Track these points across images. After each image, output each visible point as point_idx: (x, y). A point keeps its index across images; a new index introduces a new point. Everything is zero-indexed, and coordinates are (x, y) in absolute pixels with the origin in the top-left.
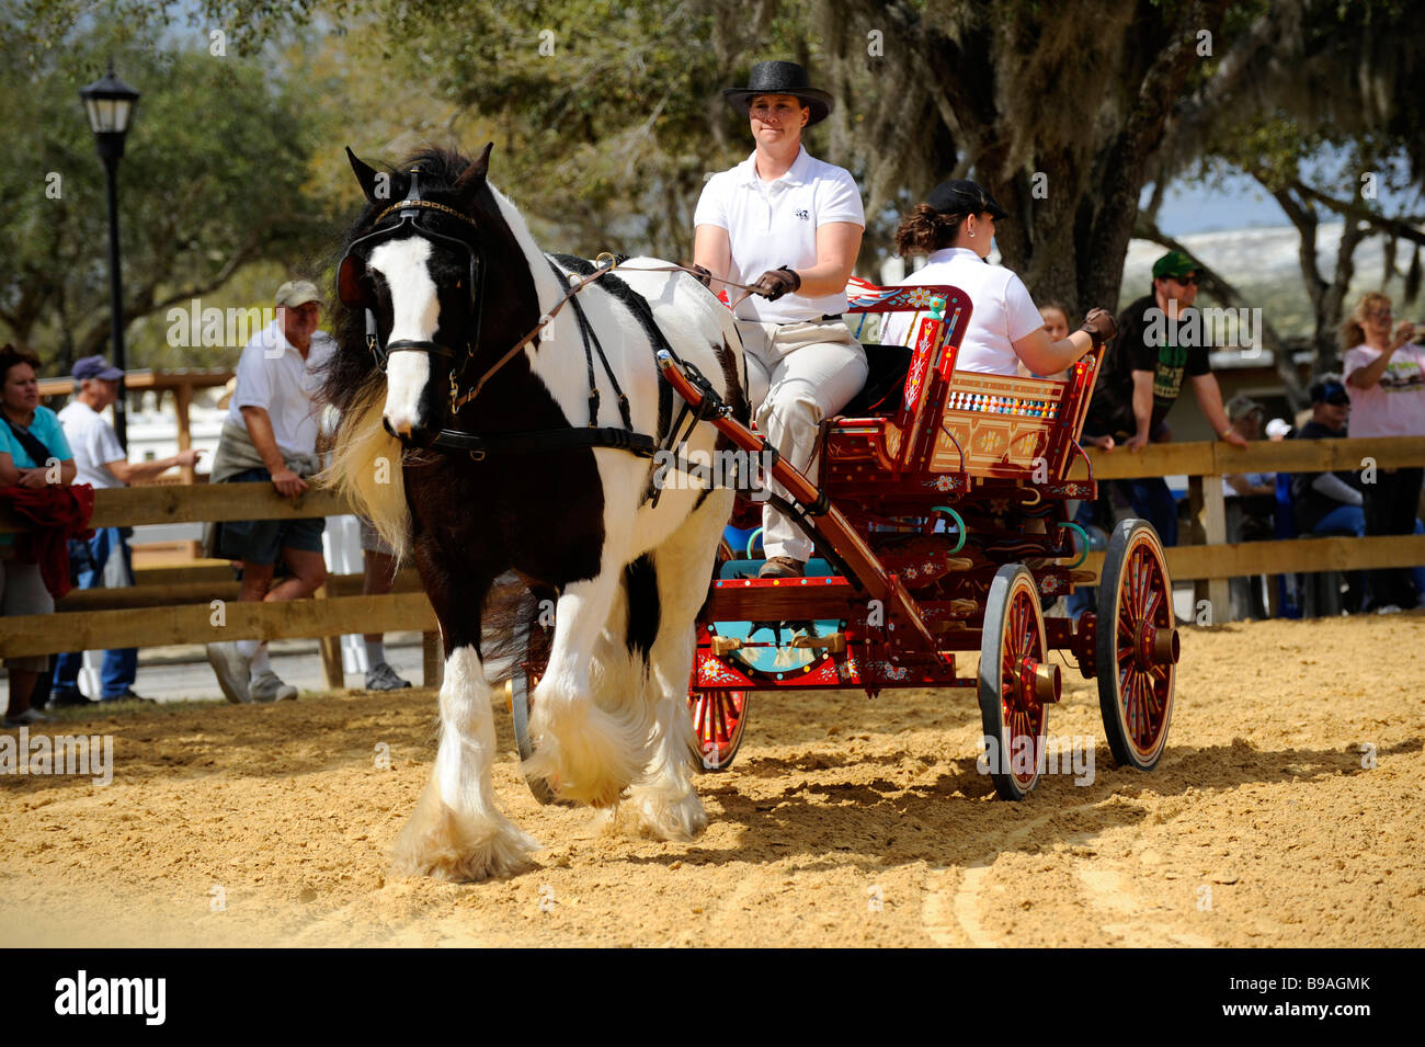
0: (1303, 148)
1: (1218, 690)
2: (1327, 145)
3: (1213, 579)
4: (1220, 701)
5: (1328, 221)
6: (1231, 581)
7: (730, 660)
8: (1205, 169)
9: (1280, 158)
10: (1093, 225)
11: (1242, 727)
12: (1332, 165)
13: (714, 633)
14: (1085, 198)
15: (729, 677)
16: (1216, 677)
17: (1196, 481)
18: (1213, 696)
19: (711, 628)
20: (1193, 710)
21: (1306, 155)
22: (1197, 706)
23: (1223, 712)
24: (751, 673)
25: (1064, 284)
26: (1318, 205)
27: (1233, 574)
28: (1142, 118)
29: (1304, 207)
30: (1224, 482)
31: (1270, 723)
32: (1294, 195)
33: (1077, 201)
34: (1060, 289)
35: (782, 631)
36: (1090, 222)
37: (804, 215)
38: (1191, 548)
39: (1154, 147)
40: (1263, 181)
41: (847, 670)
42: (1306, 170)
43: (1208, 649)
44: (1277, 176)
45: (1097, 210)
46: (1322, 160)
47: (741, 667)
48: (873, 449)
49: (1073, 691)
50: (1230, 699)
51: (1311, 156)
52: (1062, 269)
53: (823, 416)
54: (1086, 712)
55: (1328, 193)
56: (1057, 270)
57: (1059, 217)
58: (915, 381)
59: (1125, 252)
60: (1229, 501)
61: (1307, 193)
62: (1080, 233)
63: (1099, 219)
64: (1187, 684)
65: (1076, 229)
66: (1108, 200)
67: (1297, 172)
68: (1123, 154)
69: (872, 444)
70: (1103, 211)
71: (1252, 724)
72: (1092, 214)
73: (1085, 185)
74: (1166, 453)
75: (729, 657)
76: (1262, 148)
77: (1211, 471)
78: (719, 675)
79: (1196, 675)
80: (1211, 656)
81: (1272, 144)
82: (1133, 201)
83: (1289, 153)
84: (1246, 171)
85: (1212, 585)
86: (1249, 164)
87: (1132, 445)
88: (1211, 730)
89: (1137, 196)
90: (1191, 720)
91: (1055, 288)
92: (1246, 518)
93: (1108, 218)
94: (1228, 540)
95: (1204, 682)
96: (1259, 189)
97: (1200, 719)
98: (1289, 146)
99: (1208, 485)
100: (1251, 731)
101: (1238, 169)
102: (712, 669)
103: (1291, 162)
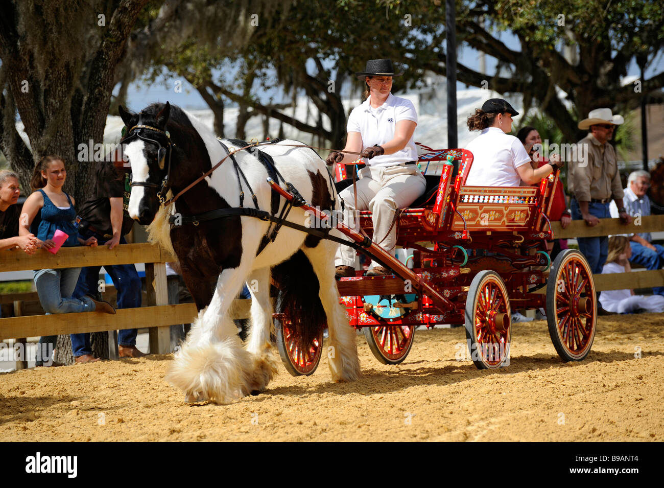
0: (213, 62)
1: (162, 396)
2: (226, 60)
3: (160, 327)
4: (162, 403)
5: (230, 106)
6: (172, 328)
7: (371, 313)
8: (155, 74)
9: (200, 68)
10: (83, 107)
11: (174, 419)
12: (230, 73)
13: (364, 302)
14: (77, 90)
15: (370, 321)
16: (161, 388)
17: (149, 266)
18: (158, 400)
19: (363, 300)
20: (145, 409)
21: (215, 66)
22: (148, 407)
23: (163, 410)
24: (379, 319)
25: (66, 144)
26: (224, 97)
27: (172, 323)
28: (111, 43)
29: (216, 98)
30: (167, 266)
31: (191, 416)
32: (210, 91)
33: (73, 93)
34: (63, 148)
35: (392, 301)
36: (81, 106)
37: (391, 120)
38: (147, 308)
39: (119, 60)
40: (191, 82)
41: (419, 317)
42: (216, 74)
43: (157, 370)
44: (199, 78)
45: (85, 98)
46: (223, 69)
47: (375, 316)
48: (421, 222)
49: (71, 401)
50: (168, 401)
51: (218, 67)
52: (64, 135)
53: (397, 207)
54: (78, 414)
55: (228, 89)
56: (61, 136)
57: (61, 102)
58: (441, 191)
59: (104, 125)
60: (170, 278)
61: (217, 89)
62: (75, 113)
63: (87, 104)
64: (143, 393)
65: (72, 110)
66: (92, 93)
67: (211, 76)
68: (100, 64)
69: (420, 220)
70: (89, 99)
71: (180, 417)
72: (82, 100)
73: (77, 83)
74: (131, 249)
75: (371, 312)
76: (188, 61)
77: (159, 260)
78: (366, 320)
79: (148, 388)
80: (158, 375)
81: (194, 59)
82: (108, 93)
83: (204, 64)
84: (179, 75)
85: (159, 331)
86: (181, 70)
87: (110, 245)
88: (156, 422)
89: (111, 89)
90: (143, 416)
91: (60, 146)
92: (181, 288)
93: (92, 104)
94: (170, 303)
95: (153, 391)
96: (189, 86)
97: (149, 415)
98: (205, 61)
99: (157, 269)
100: (180, 422)
101: (175, 74)
102: (363, 317)
103: (206, 70)
